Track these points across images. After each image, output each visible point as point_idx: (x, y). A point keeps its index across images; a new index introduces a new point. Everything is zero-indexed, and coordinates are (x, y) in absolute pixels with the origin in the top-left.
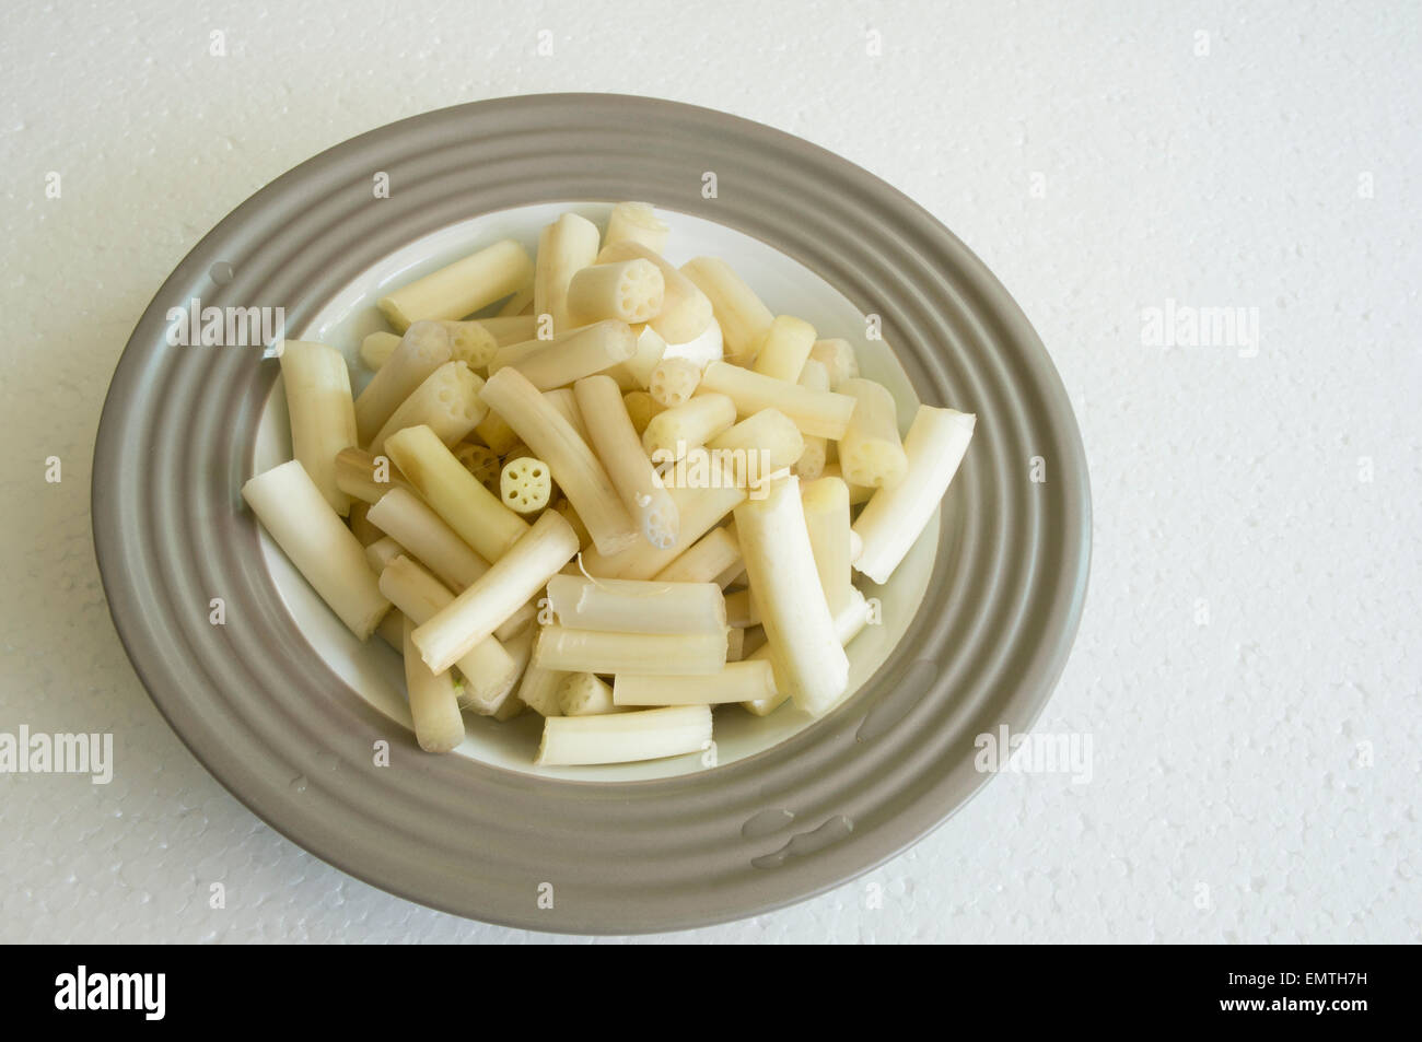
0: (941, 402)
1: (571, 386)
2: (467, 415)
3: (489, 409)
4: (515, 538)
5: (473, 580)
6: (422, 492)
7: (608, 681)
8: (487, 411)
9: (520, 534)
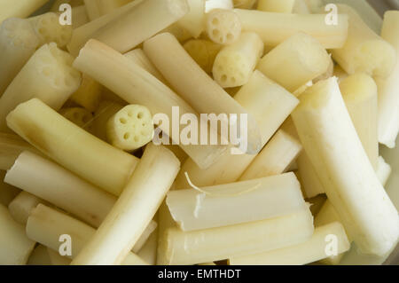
1: (140, 46)
2: (67, 83)
3: (81, 74)
4: (132, 170)
5: (106, 213)
6: (47, 150)
8: (81, 76)
9: (134, 167)
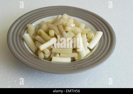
0: (99, 31)
7: (60, 54)
